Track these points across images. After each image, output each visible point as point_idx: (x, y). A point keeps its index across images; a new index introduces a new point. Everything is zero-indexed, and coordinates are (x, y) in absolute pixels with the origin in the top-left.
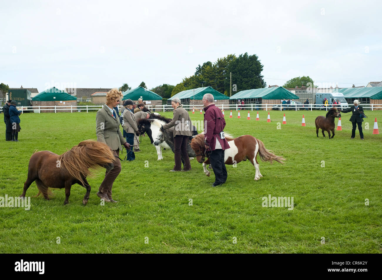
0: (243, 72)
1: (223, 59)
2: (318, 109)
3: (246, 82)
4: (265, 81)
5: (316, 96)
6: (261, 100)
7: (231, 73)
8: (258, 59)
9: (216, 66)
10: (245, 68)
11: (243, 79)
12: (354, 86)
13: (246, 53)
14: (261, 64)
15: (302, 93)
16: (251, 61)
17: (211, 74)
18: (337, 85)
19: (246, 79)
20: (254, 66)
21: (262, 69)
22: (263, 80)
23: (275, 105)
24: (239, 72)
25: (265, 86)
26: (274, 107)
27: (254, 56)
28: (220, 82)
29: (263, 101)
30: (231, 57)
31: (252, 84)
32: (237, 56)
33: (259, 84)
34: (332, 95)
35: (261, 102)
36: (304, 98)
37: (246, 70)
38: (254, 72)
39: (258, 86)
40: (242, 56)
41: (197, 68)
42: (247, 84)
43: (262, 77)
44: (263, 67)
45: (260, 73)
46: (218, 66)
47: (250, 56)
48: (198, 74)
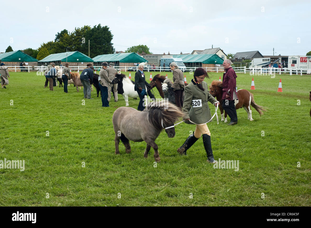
0: (98, 40)
1: (80, 28)
2: (166, 71)
3: (100, 48)
4: (114, 48)
5: (161, 60)
6: (119, 63)
7: (89, 40)
8: (109, 30)
9: (73, 34)
10: (99, 36)
11: (97, 46)
12: (181, 53)
13: (99, 24)
14: (111, 33)
15: (148, 58)
16: (103, 31)
17: (69, 40)
18: (169, 52)
19: (99, 45)
20: (106, 35)
21: (112, 38)
22: (113, 47)
23: (130, 68)
24: (94, 40)
25: (114, 52)
26: (129, 69)
27: (106, 27)
28: (78, 47)
29: (120, 64)
30: (86, 28)
31: (104, 50)
32: (92, 27)
33: (109, 50)
34: (174, 60)
35: (119, 65)
36: (152, 62)
37: (99, 38)
38: (106, 40)
39: (109, 51)
40: (96, 27)
41: (57, 35)
42: (100, 49)
43: (112, 44)
44: (113, 36)
45: (111, 41)
46: (75, 35)
47: (103, 27)
48: (57, 40)
